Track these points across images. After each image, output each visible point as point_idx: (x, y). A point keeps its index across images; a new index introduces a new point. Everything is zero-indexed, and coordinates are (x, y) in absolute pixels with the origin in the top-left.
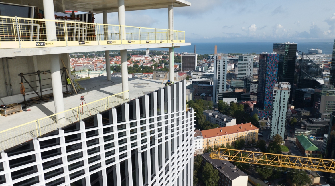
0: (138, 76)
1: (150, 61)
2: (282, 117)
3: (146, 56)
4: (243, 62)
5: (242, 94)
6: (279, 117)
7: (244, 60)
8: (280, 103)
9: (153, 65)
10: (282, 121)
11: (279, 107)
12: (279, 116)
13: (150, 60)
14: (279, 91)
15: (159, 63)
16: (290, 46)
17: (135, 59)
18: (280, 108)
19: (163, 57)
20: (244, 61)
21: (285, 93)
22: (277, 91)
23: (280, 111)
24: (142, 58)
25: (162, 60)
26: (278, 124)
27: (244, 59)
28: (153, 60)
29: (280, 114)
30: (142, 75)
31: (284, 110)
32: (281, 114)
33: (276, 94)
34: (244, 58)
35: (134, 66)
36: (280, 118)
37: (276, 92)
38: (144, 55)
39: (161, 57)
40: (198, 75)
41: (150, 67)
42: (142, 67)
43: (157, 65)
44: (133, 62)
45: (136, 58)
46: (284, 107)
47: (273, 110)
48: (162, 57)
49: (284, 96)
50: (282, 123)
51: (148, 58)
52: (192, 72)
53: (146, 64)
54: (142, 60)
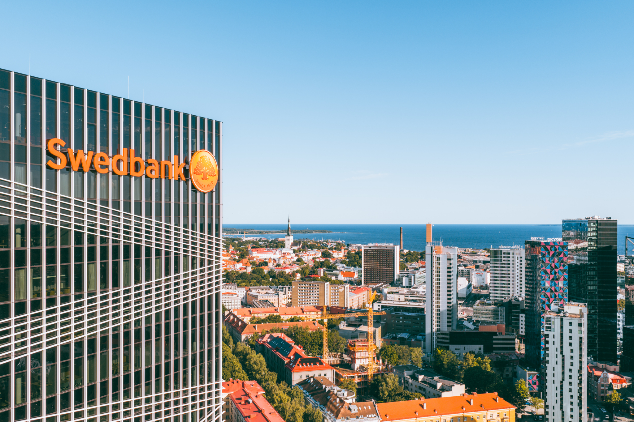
0: (259, 293)
1: (294, 263)
2: (570, 380)
3: (284, 250)
4: (501, 264)
5: (494, 337)
6: (562, 382)
7: (503, 259)
8: (562, 347)
9: (297, 272)
10: (570, 390)
11: (560, 356)
12: (563, 379)
13: (292, 260)
14: (557, 321)
15: (312, 268)
16: (600, 224)
17: (258, 257)
18: (563, 360)
19: (325, 255)
20: (503, 262)
21: (571, 324)
22: (552, 320)
23: (563, 367)
24: (276, 255)
25: (322, 260)
26: (562, 399)
27: (505, 257)
28: (299, 260)
29: (563, 373)
30: (269, 291)
31: (572, 364)
32: (567, 374)
33: (550, 328)
34: (503, 255)
35: (253, 272)
36: (566, 384)
37: (550, 321)
38: (280, 249)
39: (320, 255)
40: (397, 293)
41: (290, 276)
42: (271, 273)
43: (307, 271)
44: (253, 264)
45: (259, 255)
46: (572, 357)
47: (547, 365)
48: (323, 253)
49: (571, 331)
50: (572, 397)
51: (289, 257)
52: (386, 287)
53: (281, 268)
54: (274, 260)
